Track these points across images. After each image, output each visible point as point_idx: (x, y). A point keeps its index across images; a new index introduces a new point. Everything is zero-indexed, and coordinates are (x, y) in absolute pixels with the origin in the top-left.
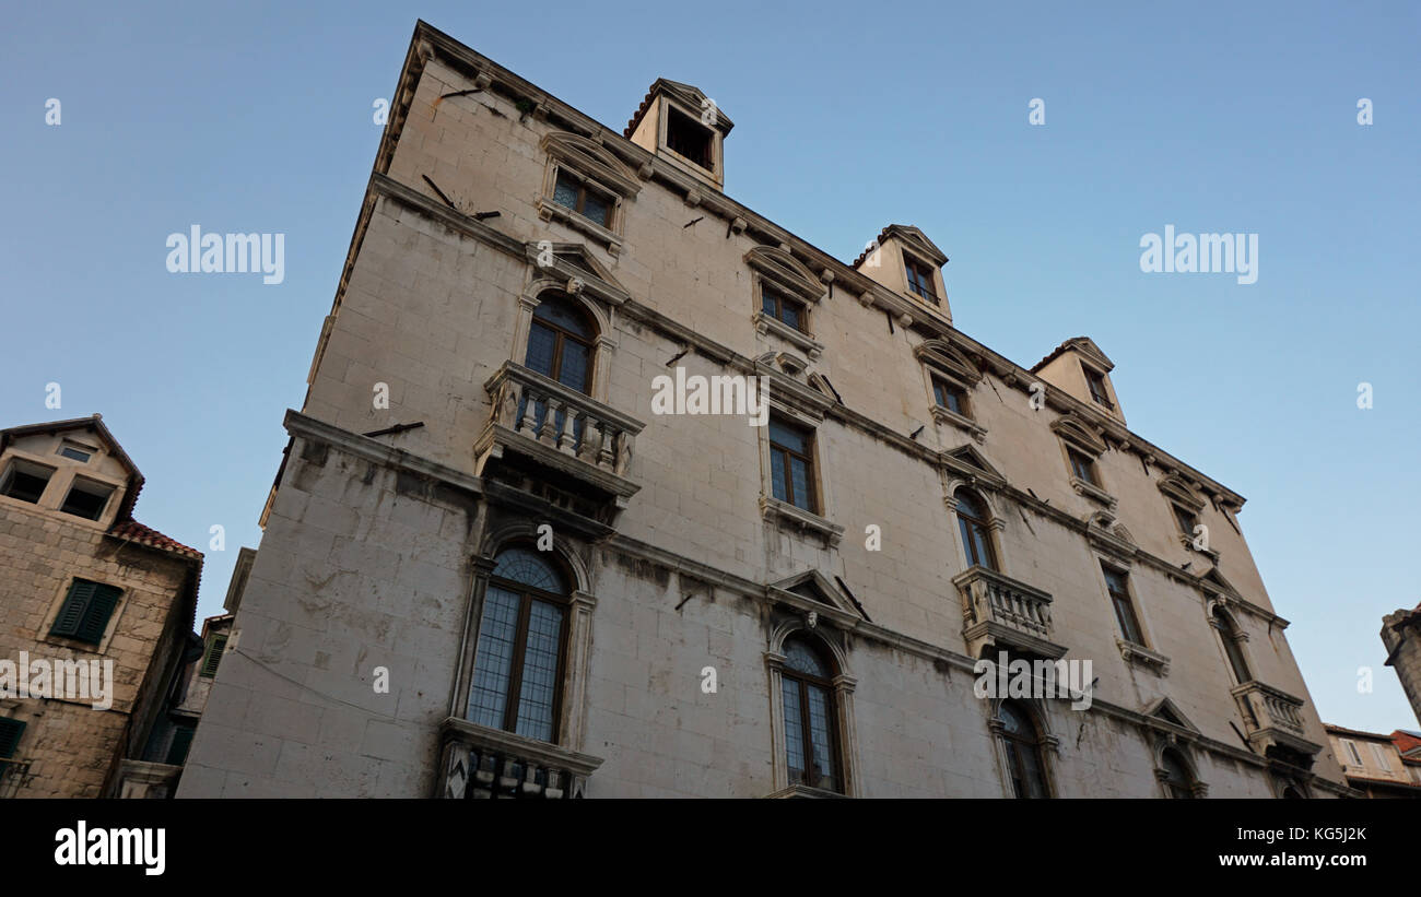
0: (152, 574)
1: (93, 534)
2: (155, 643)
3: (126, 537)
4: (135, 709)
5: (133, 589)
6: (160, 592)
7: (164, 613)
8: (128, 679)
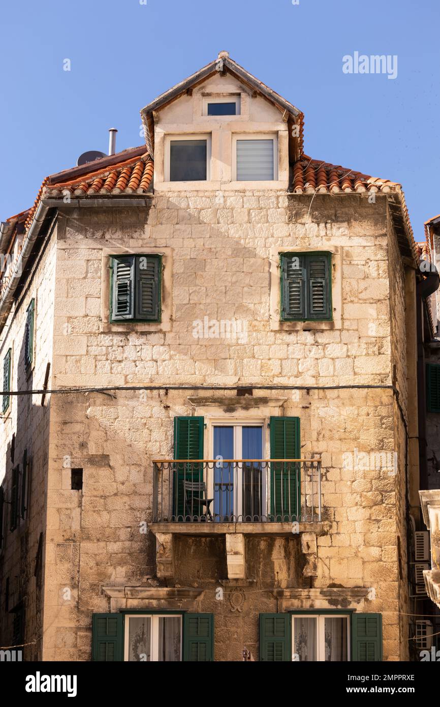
0: (354, 223)
1: (278, 197)
2: (388, 302)
3: (311, 190)
4: (395, 379)
5: (342, 247)
6: (370, 242)
7: (384, 266)
8: (376, 349)
